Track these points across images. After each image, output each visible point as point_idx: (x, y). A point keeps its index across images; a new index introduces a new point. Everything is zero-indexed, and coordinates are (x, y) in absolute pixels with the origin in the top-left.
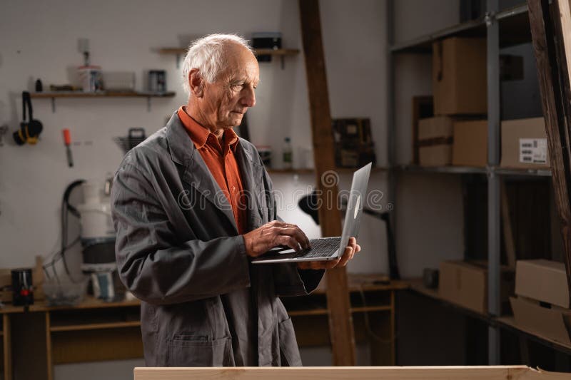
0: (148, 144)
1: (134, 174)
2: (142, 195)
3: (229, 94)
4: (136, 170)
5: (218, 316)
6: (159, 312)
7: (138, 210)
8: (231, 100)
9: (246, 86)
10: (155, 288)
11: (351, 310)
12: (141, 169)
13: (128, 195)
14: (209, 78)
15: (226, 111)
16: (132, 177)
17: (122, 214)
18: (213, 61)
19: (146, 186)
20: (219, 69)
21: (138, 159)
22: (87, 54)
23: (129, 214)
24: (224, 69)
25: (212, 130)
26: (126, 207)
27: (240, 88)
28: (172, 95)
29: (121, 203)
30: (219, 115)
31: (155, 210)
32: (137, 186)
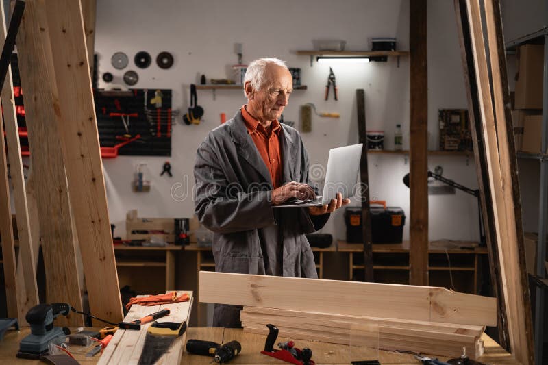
0: (218, 130)
1: (206, 149)
2: (211, 163)
3: (269, 97)
4: (208, 146)
5: (254, 242)
6: (221, 238)
7: (208, 172)
8: (271, 102)
9: (281, 92)
10: (215, 221)
11: (429, 268)
12: (211, 146)
13: (203, 162)
14: (257, 87)
15: (268, 108)
16: (205, 150)
17: (198, 174)
18: (259, 75)
19: (213, 156)
20: (262, 81)
21: (210, 140)
22: (240, 55)
23: (202, 174)
24: (265, 81)
25: (261, 121)
26: (201, 170)
27: (277, 94)
28: (305, 88)
29: (198, 167)
30: (264, 111)
31: (218, 172)
32: (208, 157)
